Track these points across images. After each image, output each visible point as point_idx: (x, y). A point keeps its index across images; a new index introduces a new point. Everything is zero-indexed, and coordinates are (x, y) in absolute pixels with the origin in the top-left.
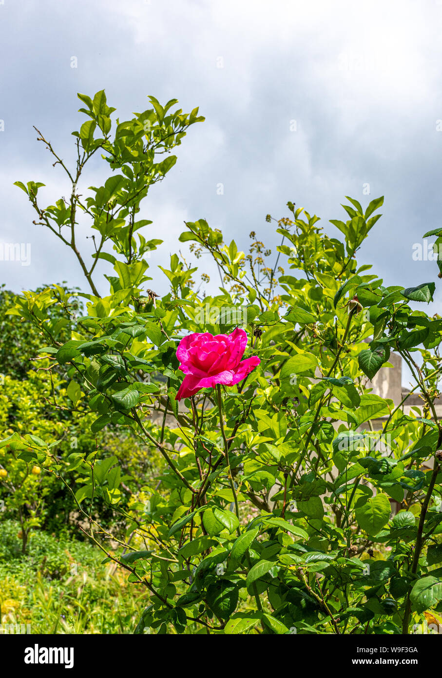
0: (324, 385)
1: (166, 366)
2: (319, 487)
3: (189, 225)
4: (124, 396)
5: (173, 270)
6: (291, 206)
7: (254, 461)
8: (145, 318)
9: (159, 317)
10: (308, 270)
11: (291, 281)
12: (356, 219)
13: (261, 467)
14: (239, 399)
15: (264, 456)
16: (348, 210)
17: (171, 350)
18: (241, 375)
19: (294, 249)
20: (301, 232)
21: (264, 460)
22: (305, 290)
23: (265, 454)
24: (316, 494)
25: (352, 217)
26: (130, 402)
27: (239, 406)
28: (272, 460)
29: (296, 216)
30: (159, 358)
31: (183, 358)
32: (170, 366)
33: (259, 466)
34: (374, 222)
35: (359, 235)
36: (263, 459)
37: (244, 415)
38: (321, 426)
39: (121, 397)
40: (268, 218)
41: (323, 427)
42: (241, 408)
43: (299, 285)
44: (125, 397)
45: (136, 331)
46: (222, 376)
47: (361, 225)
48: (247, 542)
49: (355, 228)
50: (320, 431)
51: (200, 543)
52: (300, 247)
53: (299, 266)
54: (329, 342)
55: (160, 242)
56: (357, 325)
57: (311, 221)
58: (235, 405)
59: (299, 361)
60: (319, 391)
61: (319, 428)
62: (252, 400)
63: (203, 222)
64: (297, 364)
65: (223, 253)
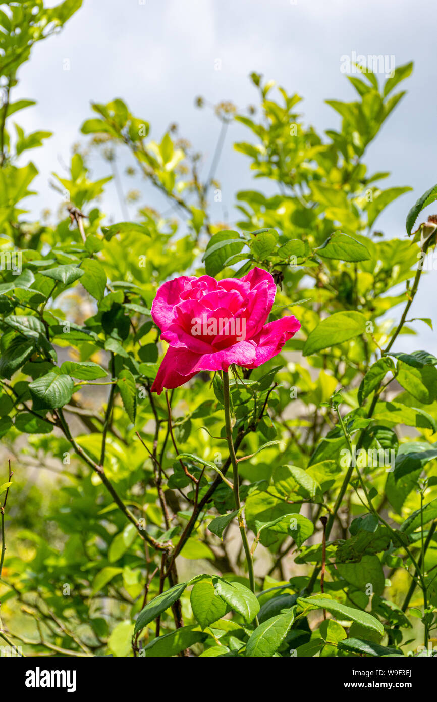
0: (384, 365)
1: (108, 333)
2: (378, 539)
3: (97, 108)
4: (48, 386)
5: (75, 178)
6: (256, 80)
7: (264, 495)
8: (68, 253)
9: (91, 251)
10: (286, 179)
11: (256, 198)
12: (369, 98)
13: (274, 504)
14: (248, 390)
15: (283, 487)
16: (356, 83)
17: (116, 307)
18: (268, 348)
19: (261, 148)
20: (271, 120)
21: (282, 494)
22: (284, 211)
23: (283, 483)
24: (372, 550)
25: (362, 94)
26: (60, 397)
27: (247, 401)
28: (295, 492)
29: (264, 94)
30: (96, 321)
31: (163, 319)
32: (115, 334)
33: (270, 503)
34: (395, 102)
35: (373, 124)
36: (280, 492)
37: (255, 418)
38: (375, 434)
39: (43, 388)
40: (199, 102)
41: (379, 436)
42: (250, 405)
43: (273, 204)
44: (51, 388)
45: (68, 275)
46: (238, 350)
47: (376, 108)
48: (275, 639)
49: (367, 111)
50: (373, 443)
51: (177, 637)
52: (272, 142)
53: (270, 174)
54: (344, 295)
55: (48, 135)
56: (386, 267)
57: (290, 102)
58: (241, 400)
59: (336, 325)
60: (375, 375)
61: (372, 439)
62: (270, 392)
63: (119, 104)
64: (333, 329)
65: (151, 154)
